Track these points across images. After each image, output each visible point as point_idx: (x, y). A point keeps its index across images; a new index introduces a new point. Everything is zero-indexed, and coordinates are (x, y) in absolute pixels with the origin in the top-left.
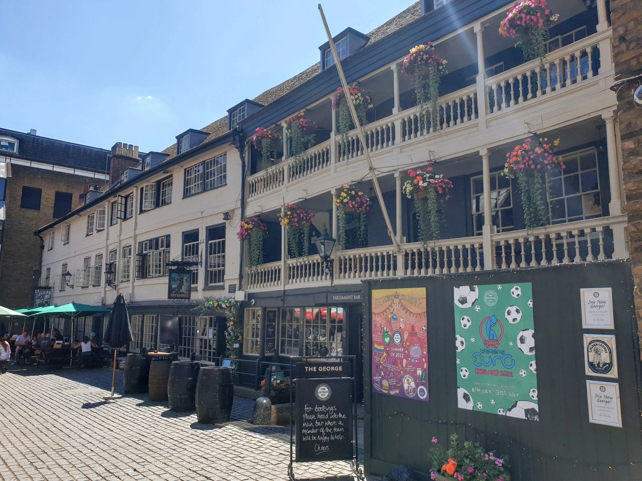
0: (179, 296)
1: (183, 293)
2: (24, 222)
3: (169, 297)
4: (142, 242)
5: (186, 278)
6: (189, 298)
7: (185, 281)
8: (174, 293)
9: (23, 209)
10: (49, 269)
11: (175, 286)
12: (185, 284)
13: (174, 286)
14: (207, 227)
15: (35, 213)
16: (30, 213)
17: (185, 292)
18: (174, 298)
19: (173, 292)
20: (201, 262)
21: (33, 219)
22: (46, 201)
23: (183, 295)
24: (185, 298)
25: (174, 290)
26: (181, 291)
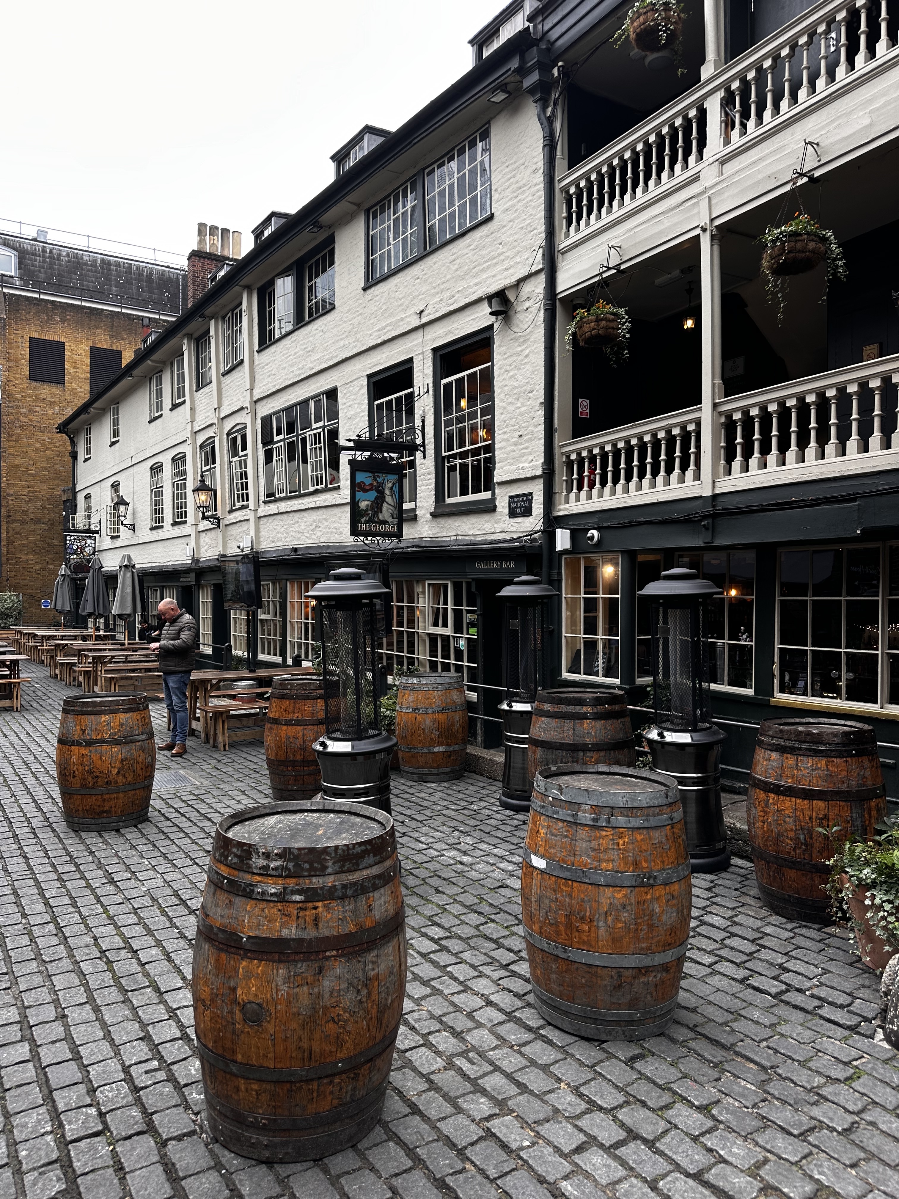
0: (377, 528)
1: (385, 522)
2: (38, 409)
3: (354, 532)
4: (270, 416)
5: (390, 485)
6: (399, 535)
7: (387, 492)
8: (366, 522)
9: (34, 384)
10: (88, 497)
11: (366, 503)
12: (388, 499)
13: (363, 505)
14: (435, 350)
15: (56, 390)
16: (47, 391)
17: (390, 520)
18: (366, 534)
19: (363, 520)
20: (423, 445)
21: (54, 402)
22: (74, 368)
23: (387, 528)
24: (389, 535)
25: (364, 513)
26: (381, 517)
